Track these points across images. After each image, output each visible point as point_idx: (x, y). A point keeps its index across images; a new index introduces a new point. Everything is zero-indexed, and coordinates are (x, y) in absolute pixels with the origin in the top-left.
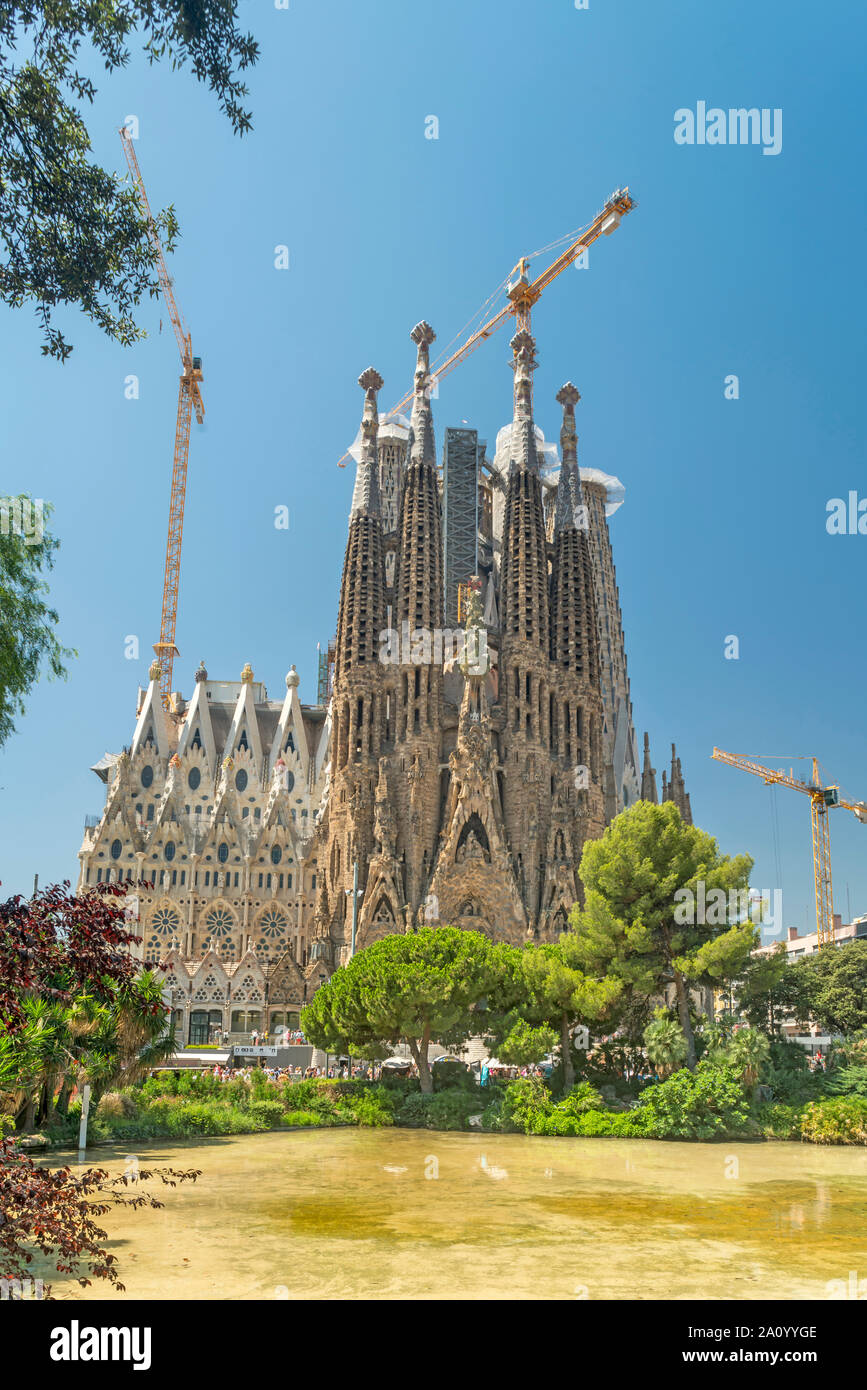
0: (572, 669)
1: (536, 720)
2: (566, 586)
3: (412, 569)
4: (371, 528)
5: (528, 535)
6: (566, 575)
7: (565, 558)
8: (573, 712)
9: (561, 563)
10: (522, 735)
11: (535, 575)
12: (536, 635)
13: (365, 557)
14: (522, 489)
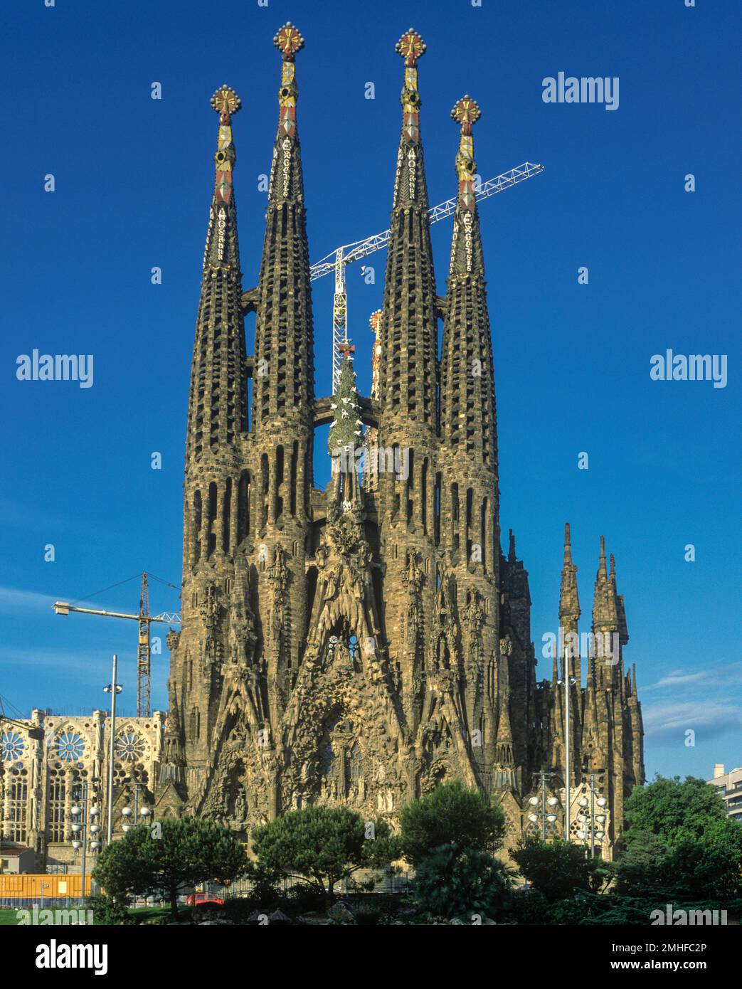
0: (462, 447)
1: (417, 509)
2: (457, 348)
3: (274, 333)
4: (225, 285)
5: (412, 287)
6: (457, 335)
7: (458, 314)
8: (462, 496)
9: (453, 320)
10: (401, 526)
11: (419, 336)
12: (419, 408)
13: (218, 320)
14: (406, 231)
